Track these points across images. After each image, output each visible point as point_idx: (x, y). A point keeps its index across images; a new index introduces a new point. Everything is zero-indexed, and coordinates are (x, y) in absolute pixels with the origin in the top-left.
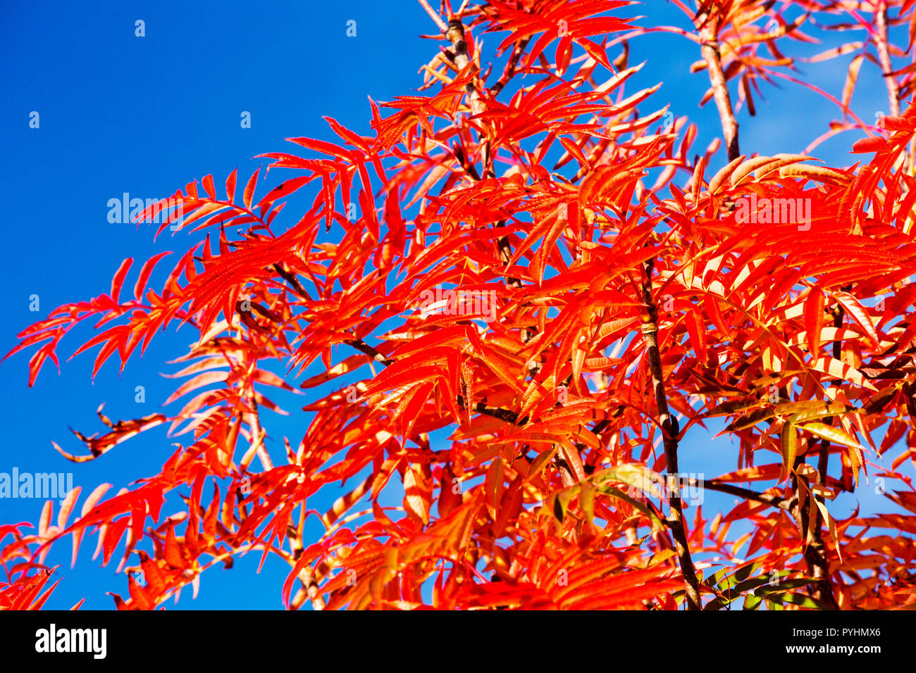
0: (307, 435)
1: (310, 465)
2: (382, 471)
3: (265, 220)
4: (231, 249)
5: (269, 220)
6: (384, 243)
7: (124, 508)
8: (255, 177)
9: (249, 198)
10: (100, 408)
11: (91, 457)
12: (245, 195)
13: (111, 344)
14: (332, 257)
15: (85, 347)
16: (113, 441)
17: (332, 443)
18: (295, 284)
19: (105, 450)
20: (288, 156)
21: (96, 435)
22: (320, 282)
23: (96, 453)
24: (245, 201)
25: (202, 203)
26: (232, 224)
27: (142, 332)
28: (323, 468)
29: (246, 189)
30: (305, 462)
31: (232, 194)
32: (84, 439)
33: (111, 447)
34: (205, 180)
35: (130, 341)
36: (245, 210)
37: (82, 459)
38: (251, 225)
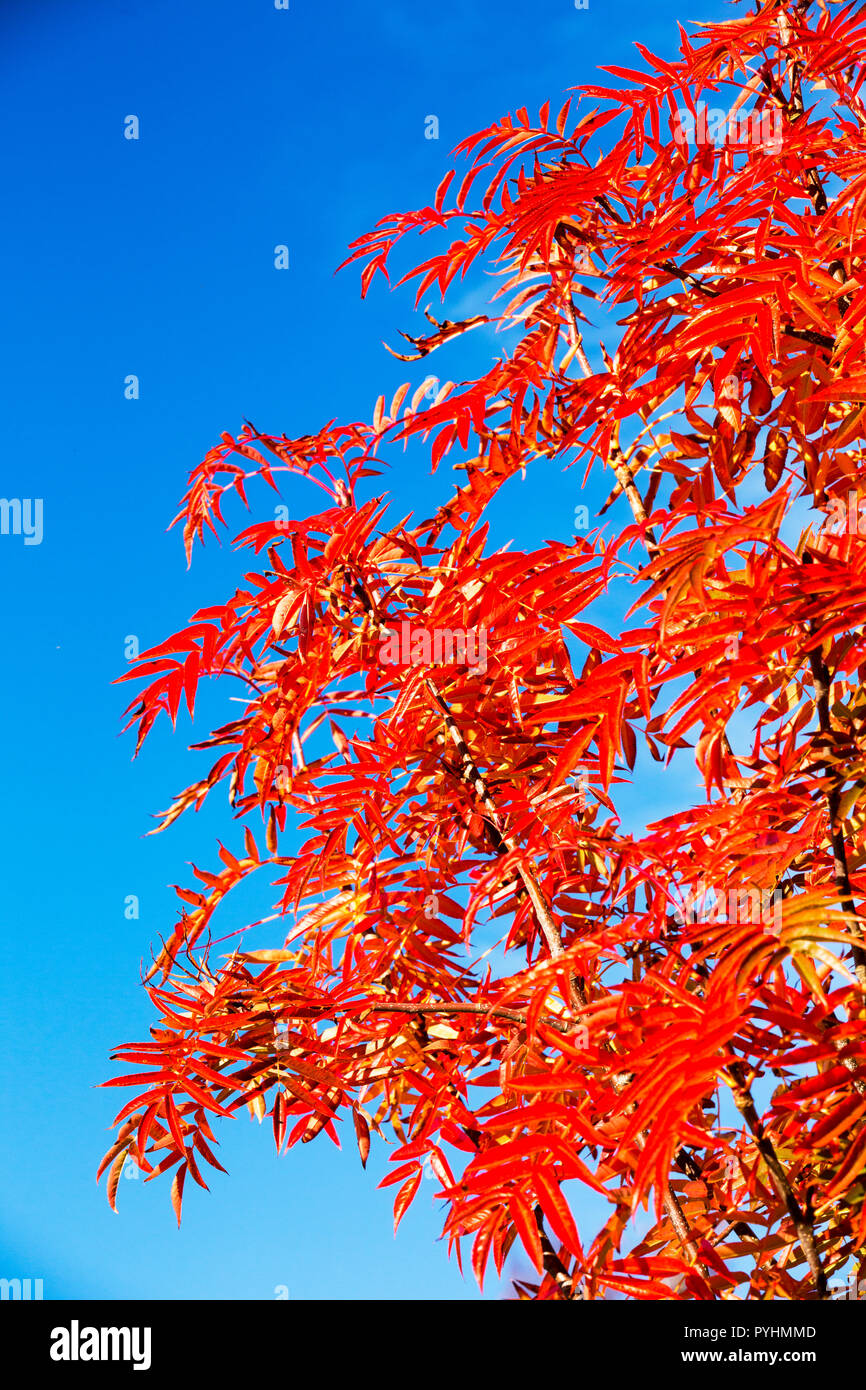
0: (622, 344)
1: (626, 379)
2: (694, 384)
3: (578, 145)
4: (546, 179)
5: (582, 145)
6: (693, 163)
7: (451, 416)
8: (567, 106)
9: (562, 125)
10: (427, 309)
11: (419, 356)
12: (558, 122)
13: (432, 275)
14: (643, 178)
15: (408, 277)
16: (440, 341)
17: (645, 359)
18: (606, 207)
19: (432, 350)
20: (600, 89)
21: (424, 336)
22: (632, 207)
23: (424, 352)
24: (558, 127)
25: (516, 132)
26: (546, 150)
27: (462, 260)
28: (637, 384)
29: (559, 117)
30: (622, 373)
31: (545, 123)
32: (412, 341)
33: (438, 346)
34: (519, 112)
35: (451, 268)
36: (558, 137)
37: (412, 358)
38: (563, 150)
